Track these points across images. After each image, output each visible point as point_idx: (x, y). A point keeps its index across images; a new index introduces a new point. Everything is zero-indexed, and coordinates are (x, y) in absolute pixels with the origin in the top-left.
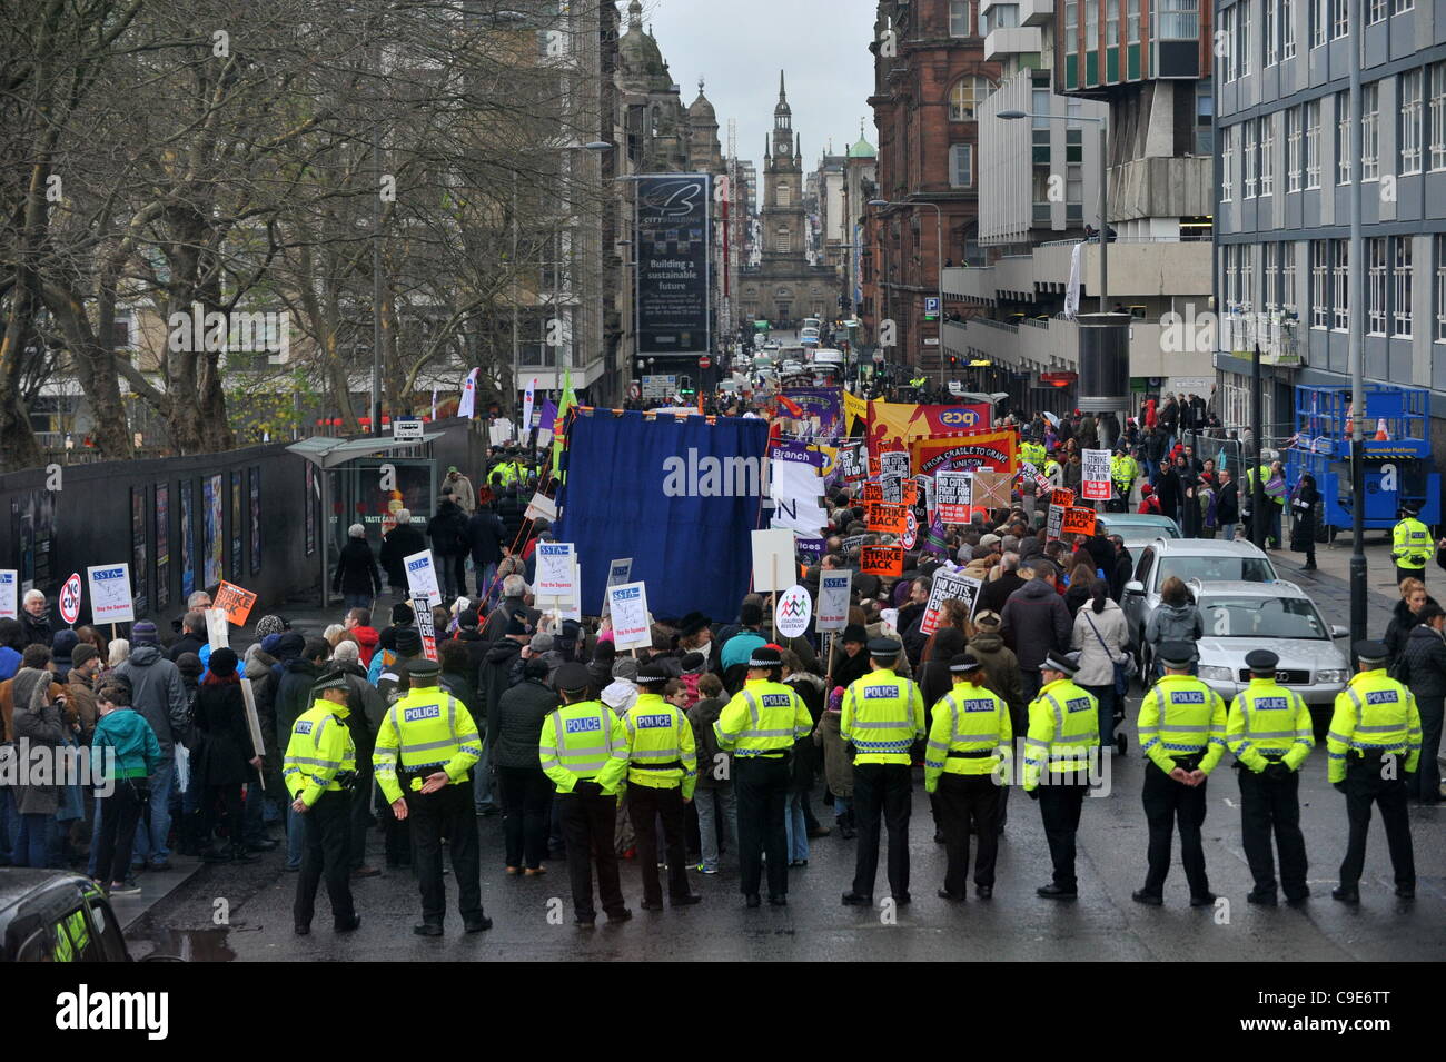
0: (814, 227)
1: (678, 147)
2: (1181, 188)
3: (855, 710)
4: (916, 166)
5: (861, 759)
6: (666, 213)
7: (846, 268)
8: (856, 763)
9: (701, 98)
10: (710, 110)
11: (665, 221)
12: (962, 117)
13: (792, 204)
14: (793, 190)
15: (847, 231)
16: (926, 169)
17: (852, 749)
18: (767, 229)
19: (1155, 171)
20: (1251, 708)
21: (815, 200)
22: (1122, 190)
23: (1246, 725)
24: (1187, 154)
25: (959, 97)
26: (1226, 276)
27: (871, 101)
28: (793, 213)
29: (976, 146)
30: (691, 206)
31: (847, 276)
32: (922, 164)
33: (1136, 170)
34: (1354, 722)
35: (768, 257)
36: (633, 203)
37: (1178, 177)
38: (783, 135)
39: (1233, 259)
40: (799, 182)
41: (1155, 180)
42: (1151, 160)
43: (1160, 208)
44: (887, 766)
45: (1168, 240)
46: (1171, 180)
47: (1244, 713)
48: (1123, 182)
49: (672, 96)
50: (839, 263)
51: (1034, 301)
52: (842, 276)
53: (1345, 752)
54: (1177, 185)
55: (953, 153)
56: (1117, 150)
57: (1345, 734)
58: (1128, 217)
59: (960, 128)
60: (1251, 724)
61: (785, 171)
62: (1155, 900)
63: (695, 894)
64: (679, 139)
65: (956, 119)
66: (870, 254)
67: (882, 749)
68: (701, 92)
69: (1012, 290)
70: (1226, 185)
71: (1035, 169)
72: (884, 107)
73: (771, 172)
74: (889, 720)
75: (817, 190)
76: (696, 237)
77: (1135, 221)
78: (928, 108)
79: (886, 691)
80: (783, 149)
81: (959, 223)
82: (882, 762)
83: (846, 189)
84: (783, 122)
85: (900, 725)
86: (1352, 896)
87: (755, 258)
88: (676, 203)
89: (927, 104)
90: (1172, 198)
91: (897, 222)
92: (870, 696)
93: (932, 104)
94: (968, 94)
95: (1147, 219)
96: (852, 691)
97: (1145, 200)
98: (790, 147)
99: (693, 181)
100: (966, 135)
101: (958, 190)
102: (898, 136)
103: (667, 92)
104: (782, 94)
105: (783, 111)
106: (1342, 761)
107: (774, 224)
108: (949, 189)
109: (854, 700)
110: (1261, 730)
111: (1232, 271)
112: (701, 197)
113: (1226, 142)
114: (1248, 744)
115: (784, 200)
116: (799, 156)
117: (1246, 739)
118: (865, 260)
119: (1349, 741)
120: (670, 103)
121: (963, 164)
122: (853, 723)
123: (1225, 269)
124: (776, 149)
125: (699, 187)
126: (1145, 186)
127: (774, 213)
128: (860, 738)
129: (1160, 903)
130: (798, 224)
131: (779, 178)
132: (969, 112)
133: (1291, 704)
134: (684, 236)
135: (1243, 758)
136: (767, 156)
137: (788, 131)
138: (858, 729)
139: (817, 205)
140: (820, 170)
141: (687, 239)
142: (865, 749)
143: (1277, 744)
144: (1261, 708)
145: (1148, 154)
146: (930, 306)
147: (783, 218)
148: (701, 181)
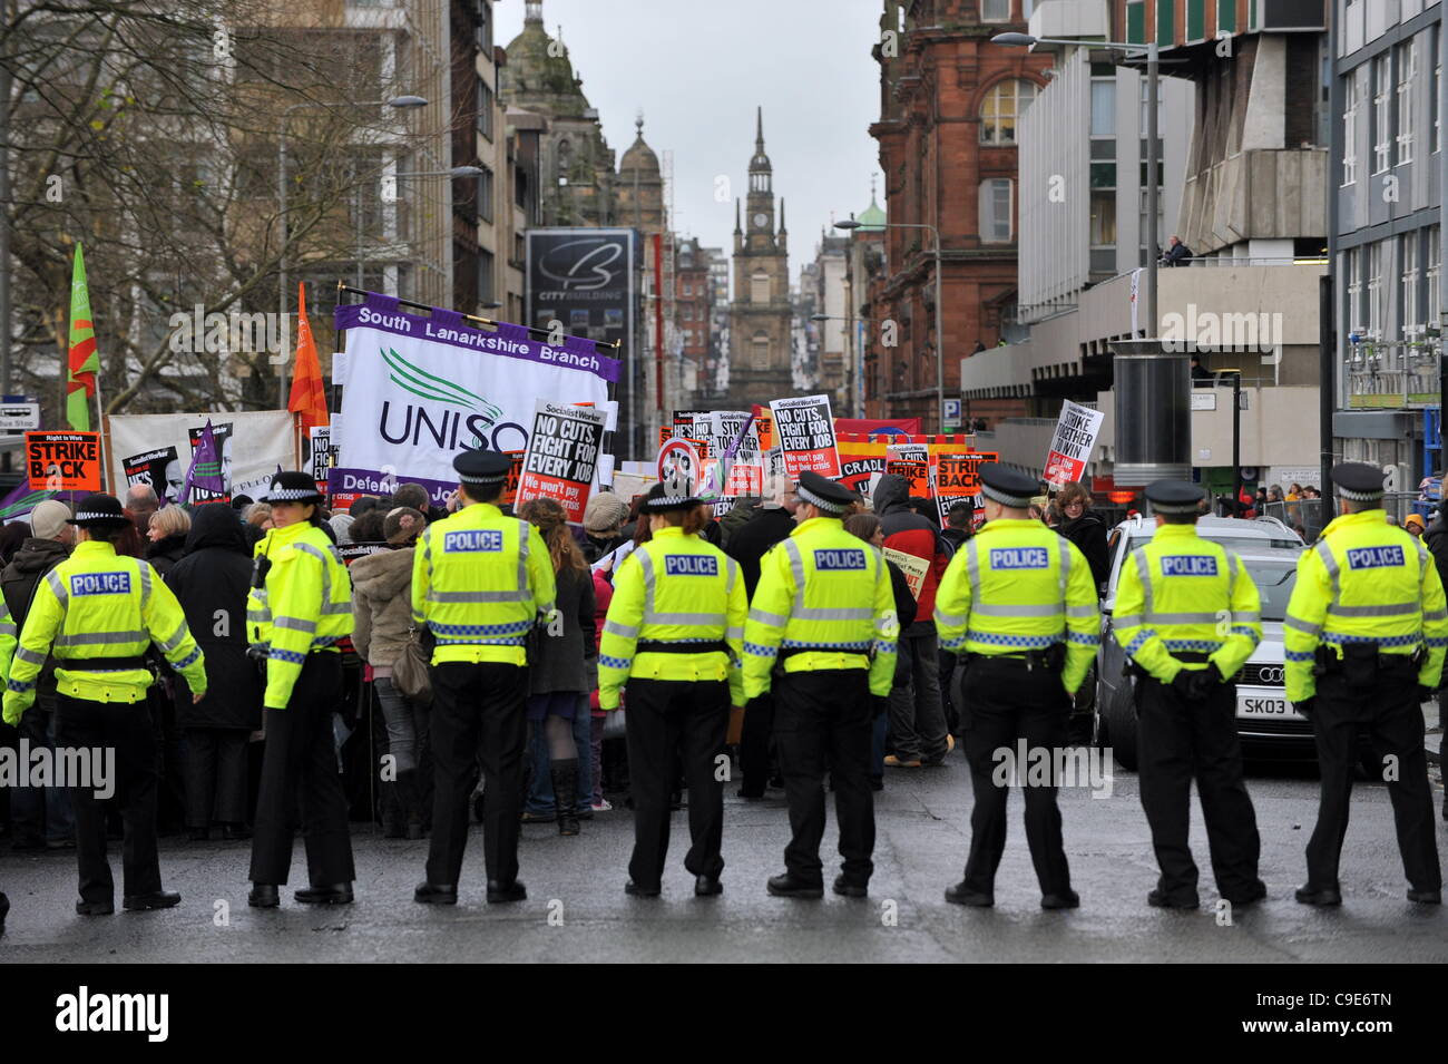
0: (810, 341)
1: (596, 199)
2: (1295, 194)
3: (430, 572)
4: (931, 212)
5: (443, 655)
6: (571, 286)
7: (849, 391)
8: (435, 662)
9: (640, 143)
10: (651, 158)
11: (569, 297)
12: (997, 140)
13: (773, 301)
14: (775, 280)
15: (851, 337)
16: (944, 214)
17: (427, 638)
18: (738, 337)
19: (1256, 171)
20: (1156, 571)
21: (812, 303)
22: (1210, 203)
23: (1147, 600)
24: (1306, 145)
25: (993, 111)
26: (1347, 297)
27: (875, 131)
28: (774, 313)
29: (1016, 182)
30: (608, 276)
31: (850, 402)
32: (940, 208)
33: (1230, 171)
34: (1328, 600)
35: (739, 376)
36: (524, 272)
37: (1292, 178)
38: (761, 201)
39: (1357, 273)
40: (783, 273)
41: (1256, 181)
42: (1250, 154)
43: (1263, 226)
44: (484, 667)
45: (1269, 263)
46: (1281, 183)
47: (1144, 580)
48: (1211, 192)
49: (586, 127)
50: (841, 385)
51: (1080, 372)
52: (844, 402)
53: (1311, 649)
54: (1290, 190)
55: (987, 191)
56: (1205, 149)
57: (1310, 619)
58: (1218, 244)
59: (995, 156)
60: (1155, 600)
61: (762, 253)
62: (981, 899)
63: (168, 890)
64: (596, 187)
65: (990, 143)
66: (875, 357)
67: (475, 638)
68: (640, 133)
69: (1052, 363)
70: (1349, 160)
71: (1095, 196)
72: (891, 138)
73: (743, 254)
74: (486, 589)
75: (814, 289)
76: (614, 320)
77: (1228, 248)
78: (948, 127)
79: (480, 539)
80: (761, 221)
81: (992, 294)
82: (475, 660)
83: (849, 277)
84: (761, 182)
85: (503, 597)
86: (1328, 895)
87: (723, 378)
88: (586, 271)
89: (945, 121)
90: (1282, 211)
91: (908, 300)
92: (454, 548)
93: (952, 121)
94: (1007, 104)
95: (1244, 243)
96: (428, 538)
97: (1241, 213)
98: (771, 217)
99: (610, 239)
100: (1002, 165)
101: (990, 246)
102: (910, 175)
103: (580, 118)
104: (760, 142)
105: (761, 166)
106: (1309, 664)
107: (746, 329)
108: (979, 245)
109: (428, 554)
110: (1172, 610)
111: (1355, 291)
112: (621, 264)
113: (1350, 97)
114: (1152, 633)
115: (761, 294)
116: (783, 231)
117: (1149, 627)
118: (868, 367)
119: (1319, 631)
120: (585, 136)
121: (1000, 210)
122: (429, 594)
123: (1347, 286)
124: (751, 221)
125: (619, 248)
126: (1242, 194)
127: (746, 312)
128: (439, 619)
129: (990, 903)
130: (782, 330)
131: (755, 263)
132: (1009, 133)
133: (1223, 566)
134: (597, 319)
135: (1139, 657)
136: (738, 232)
137: (768, 195)
138: (435, 604)
139: (813, 312)
140: (818, 259)
141: (601, 324)
142: (448, 637)
143: (1201, 633)
144: (1172, 572)
145: (1247, 145)
146: (947, 412)
147: (760, 320)
148: (623, 240)
